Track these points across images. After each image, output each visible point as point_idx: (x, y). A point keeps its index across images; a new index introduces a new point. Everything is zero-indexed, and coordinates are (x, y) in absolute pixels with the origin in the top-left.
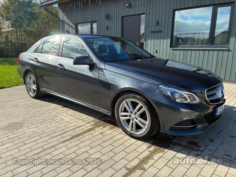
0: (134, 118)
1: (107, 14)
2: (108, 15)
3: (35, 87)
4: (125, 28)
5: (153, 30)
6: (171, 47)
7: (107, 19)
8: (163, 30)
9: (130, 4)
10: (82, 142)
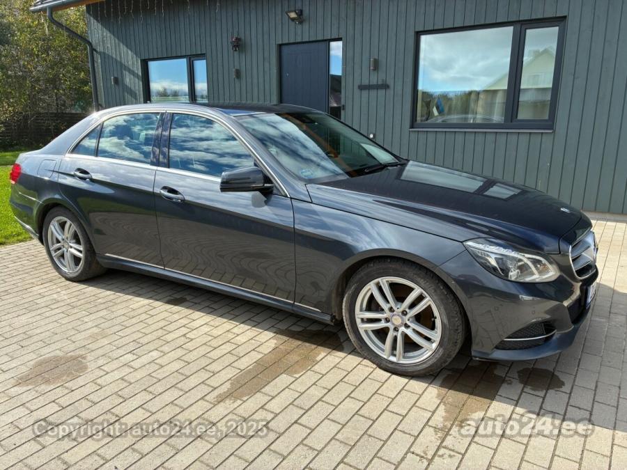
0: (401, 326)
1: (235, 35)
2: (238, 39)
3: (80, 251)
4: (286, 75)
5: (365, 82)
6: (412, 127)
7: (236, 50)
8: (390, 82)
9: (300, 13)
10: (273, 398)
